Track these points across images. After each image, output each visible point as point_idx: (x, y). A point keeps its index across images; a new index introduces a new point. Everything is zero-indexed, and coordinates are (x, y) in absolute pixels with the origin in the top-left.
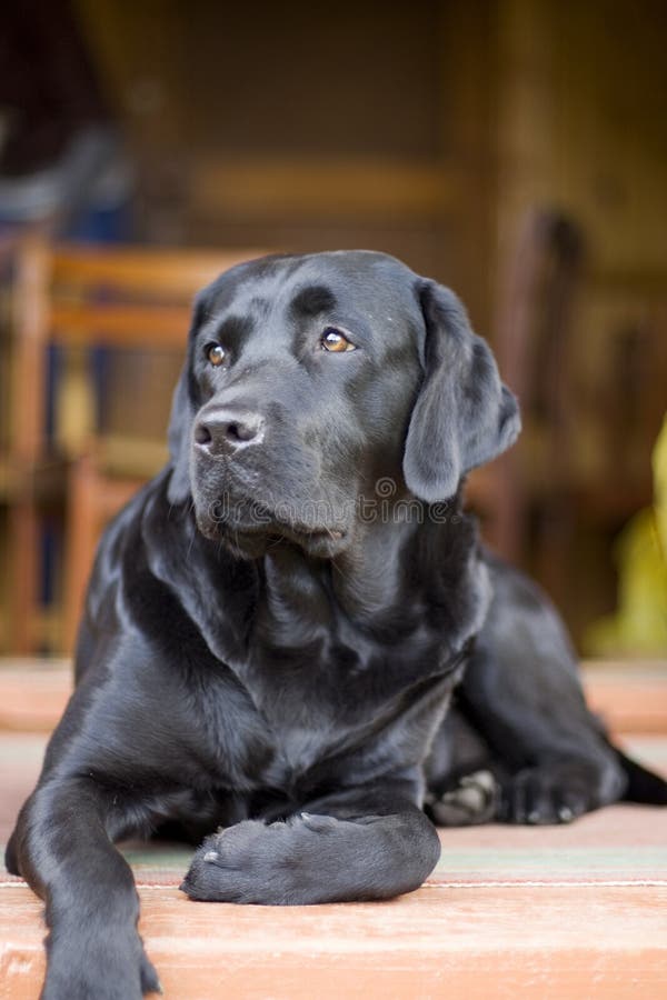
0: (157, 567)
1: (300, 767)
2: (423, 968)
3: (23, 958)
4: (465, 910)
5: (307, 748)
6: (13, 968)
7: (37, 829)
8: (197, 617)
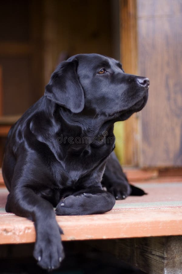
0: (40, 139)
1: (75, 180)
2: (122, 227)
3: (29, 228)
4: (124, 214)
5: (77, 176)
6: (26, 231)
7: (20, 200)
8: (54, 151)
